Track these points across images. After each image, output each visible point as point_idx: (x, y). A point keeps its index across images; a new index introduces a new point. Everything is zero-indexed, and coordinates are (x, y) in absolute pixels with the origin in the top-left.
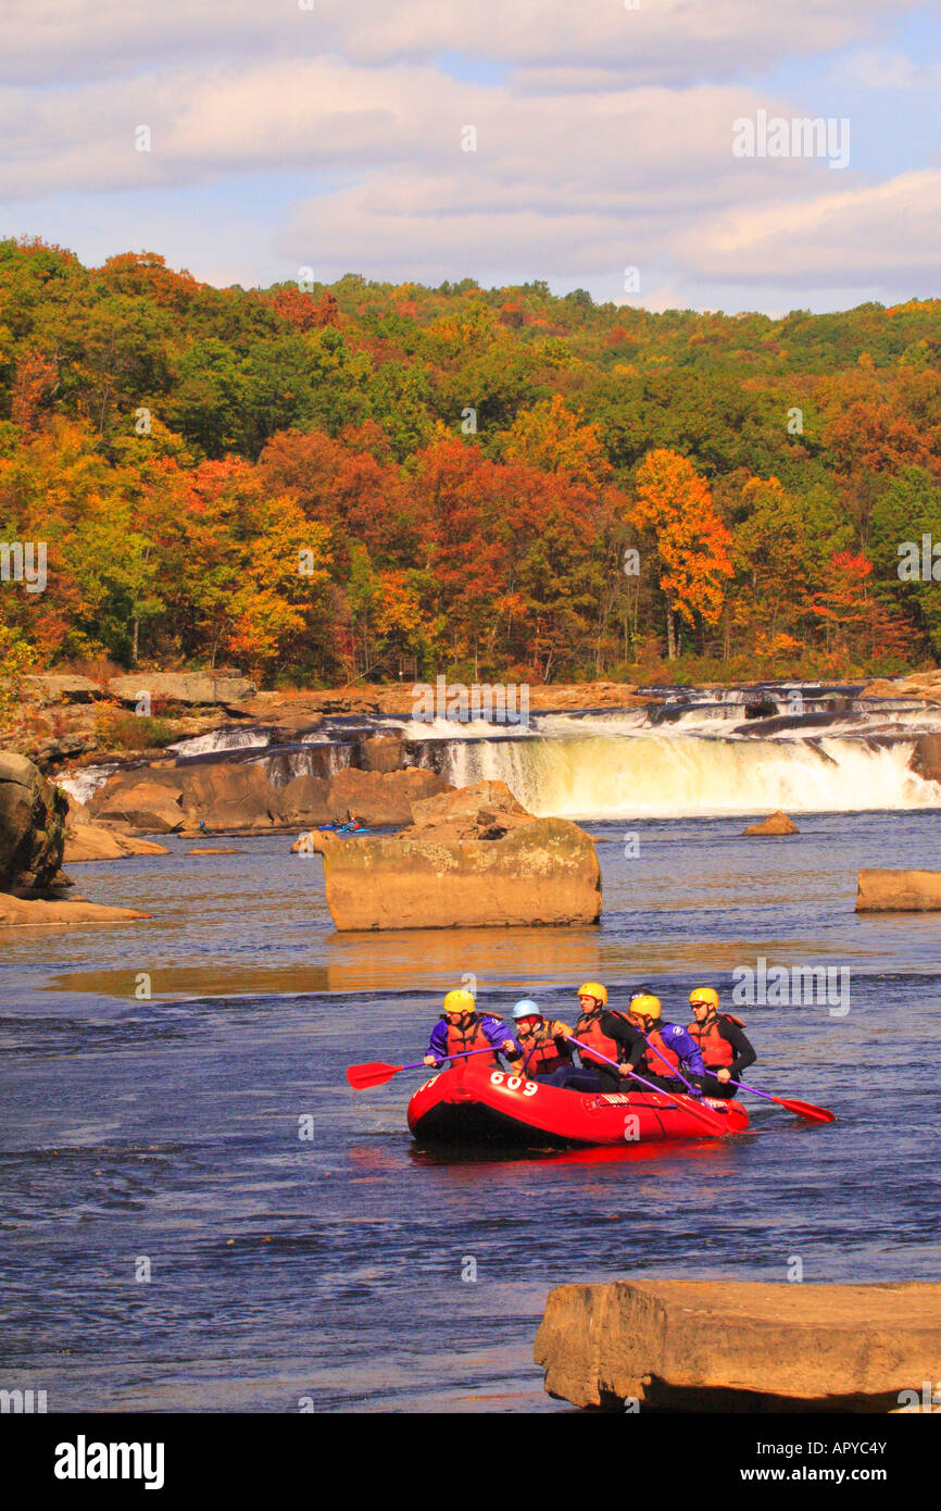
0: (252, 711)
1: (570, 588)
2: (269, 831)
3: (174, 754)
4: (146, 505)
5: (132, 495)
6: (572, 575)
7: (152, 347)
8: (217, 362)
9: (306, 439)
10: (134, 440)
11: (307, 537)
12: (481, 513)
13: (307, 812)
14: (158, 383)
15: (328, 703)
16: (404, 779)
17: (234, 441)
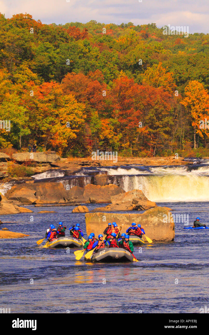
0: (59, 165)
1: (162, 125)
2: (64, 205)
3: (33, 179)
4: (24, 96)
5: (20, 93)
6: (163, 121)
7: (27, 45)
8: (48, 50)
9: (77, 76)
10: (21, 75)
11: (78, 108)
12: (134, 100)
13: (76, 198)
14: (29, 57)
15: (83, 162)
16: (108, 187)
17: (53, 76)
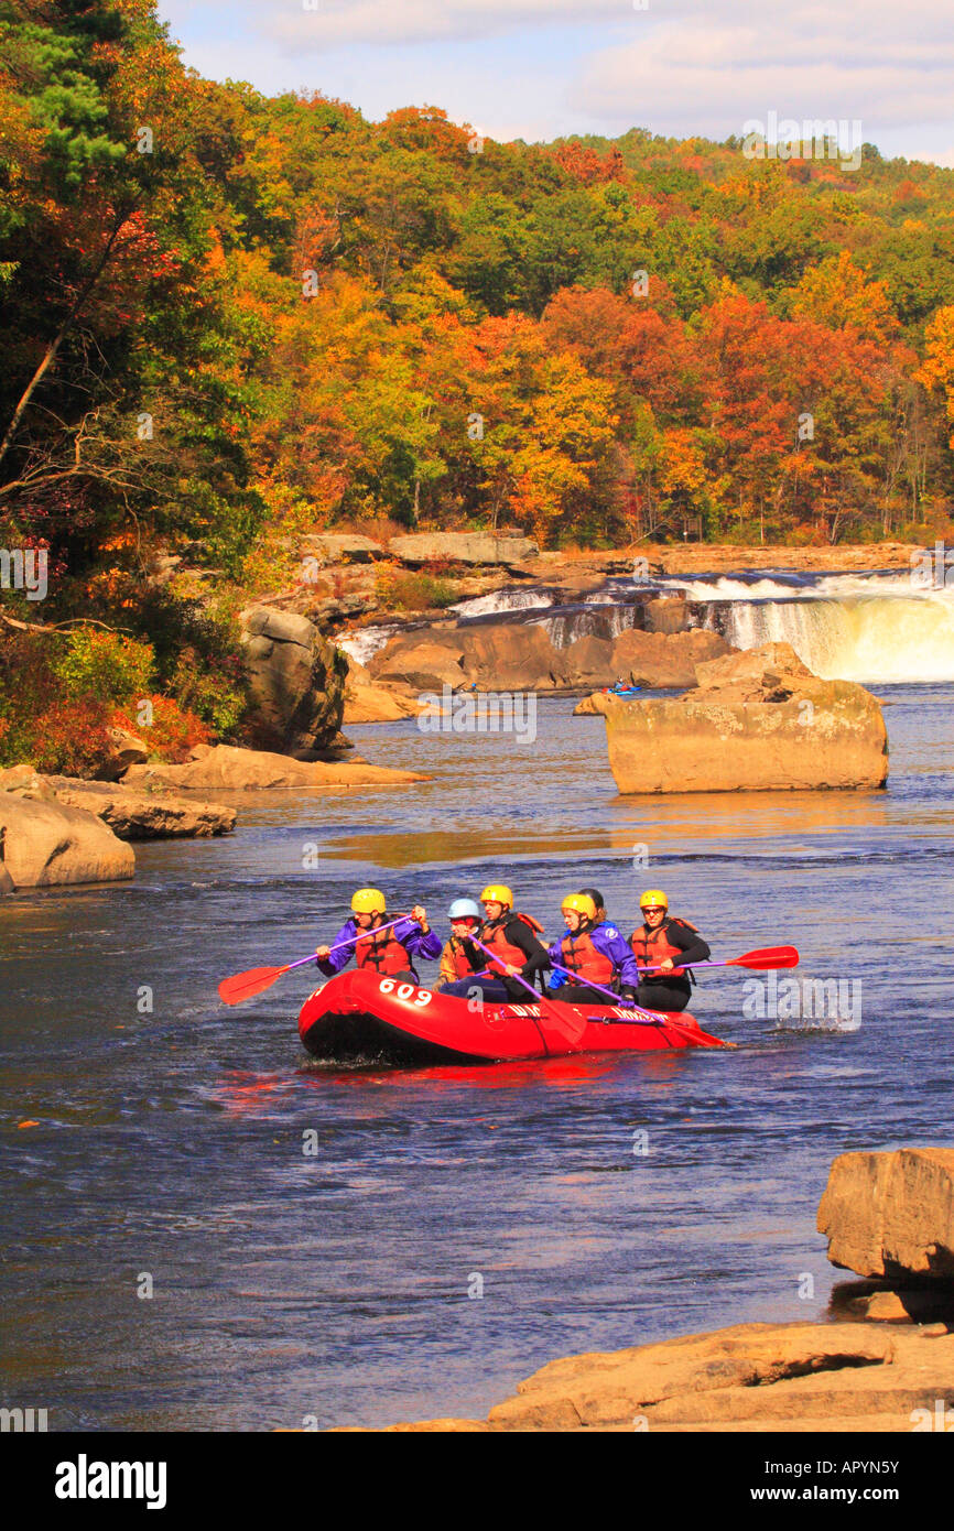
0: (535, 571)
1: (856, 447)
2: (551, 693)
3: (455, 615)
4: (428, 363)
5: (413, 352)
6: (859, 433)
7: (433, 202)
8: (500, 218)
9: (589, 296)
10: (416, 296)
11: (589, 393)
12: (765, 370)
13: (589, 674)
14: (439, 239)
15: (611, 564)
16: (689, 640)
17: (516, 298)
